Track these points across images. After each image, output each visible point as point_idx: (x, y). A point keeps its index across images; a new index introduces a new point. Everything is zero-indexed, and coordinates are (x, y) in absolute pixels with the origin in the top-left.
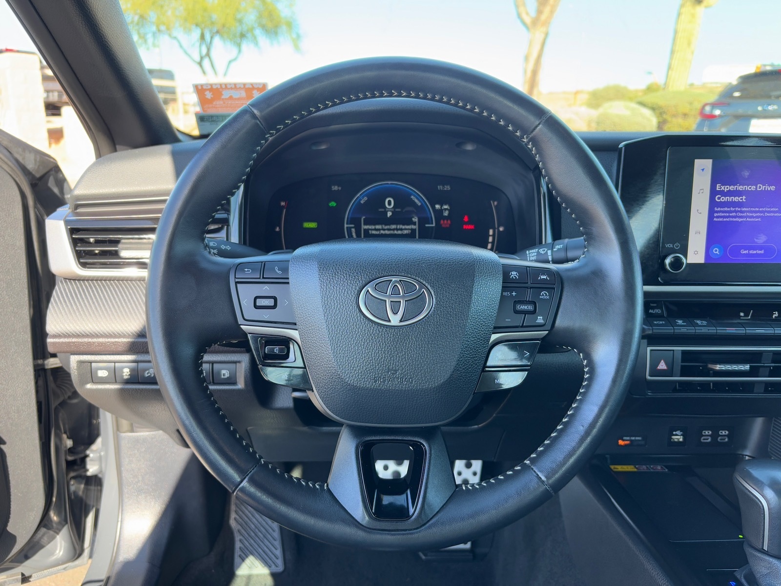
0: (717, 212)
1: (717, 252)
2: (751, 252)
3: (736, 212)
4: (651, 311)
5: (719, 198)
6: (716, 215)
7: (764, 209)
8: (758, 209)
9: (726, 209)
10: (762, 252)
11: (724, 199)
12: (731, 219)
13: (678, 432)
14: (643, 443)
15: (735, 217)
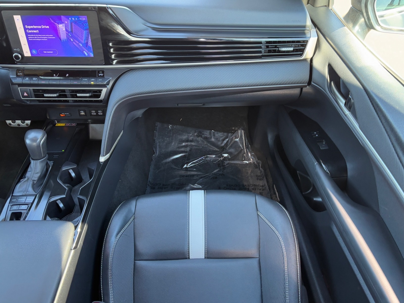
0: (29, 36)
1: (35, 52)
2: (48, 52)
3: (37, 36)
4: (18, 74)
5: (28, 31)
6: (29, 38)
7: (47, 36)
8: (45, 36)
9: (32, 35)
10: (52, 52)
11: (30, 31)
12: (36, 39)
13: (82, 111)
14: (70, 115)
15: (37, 38)
